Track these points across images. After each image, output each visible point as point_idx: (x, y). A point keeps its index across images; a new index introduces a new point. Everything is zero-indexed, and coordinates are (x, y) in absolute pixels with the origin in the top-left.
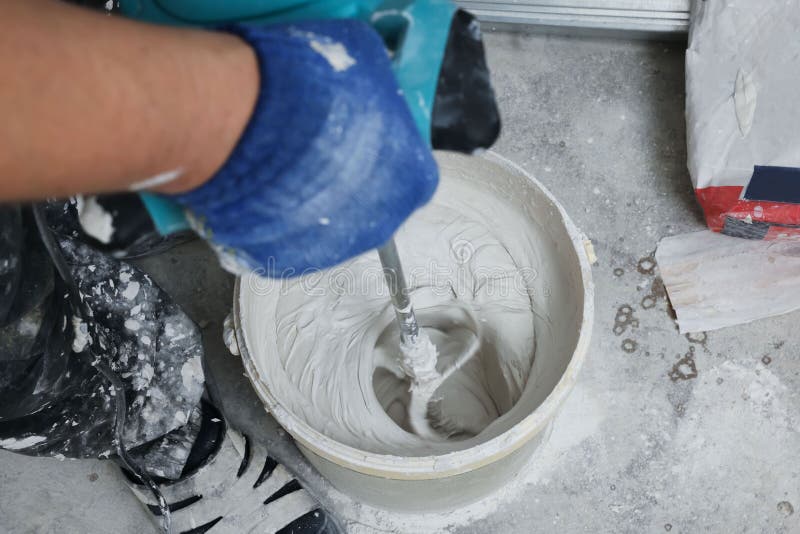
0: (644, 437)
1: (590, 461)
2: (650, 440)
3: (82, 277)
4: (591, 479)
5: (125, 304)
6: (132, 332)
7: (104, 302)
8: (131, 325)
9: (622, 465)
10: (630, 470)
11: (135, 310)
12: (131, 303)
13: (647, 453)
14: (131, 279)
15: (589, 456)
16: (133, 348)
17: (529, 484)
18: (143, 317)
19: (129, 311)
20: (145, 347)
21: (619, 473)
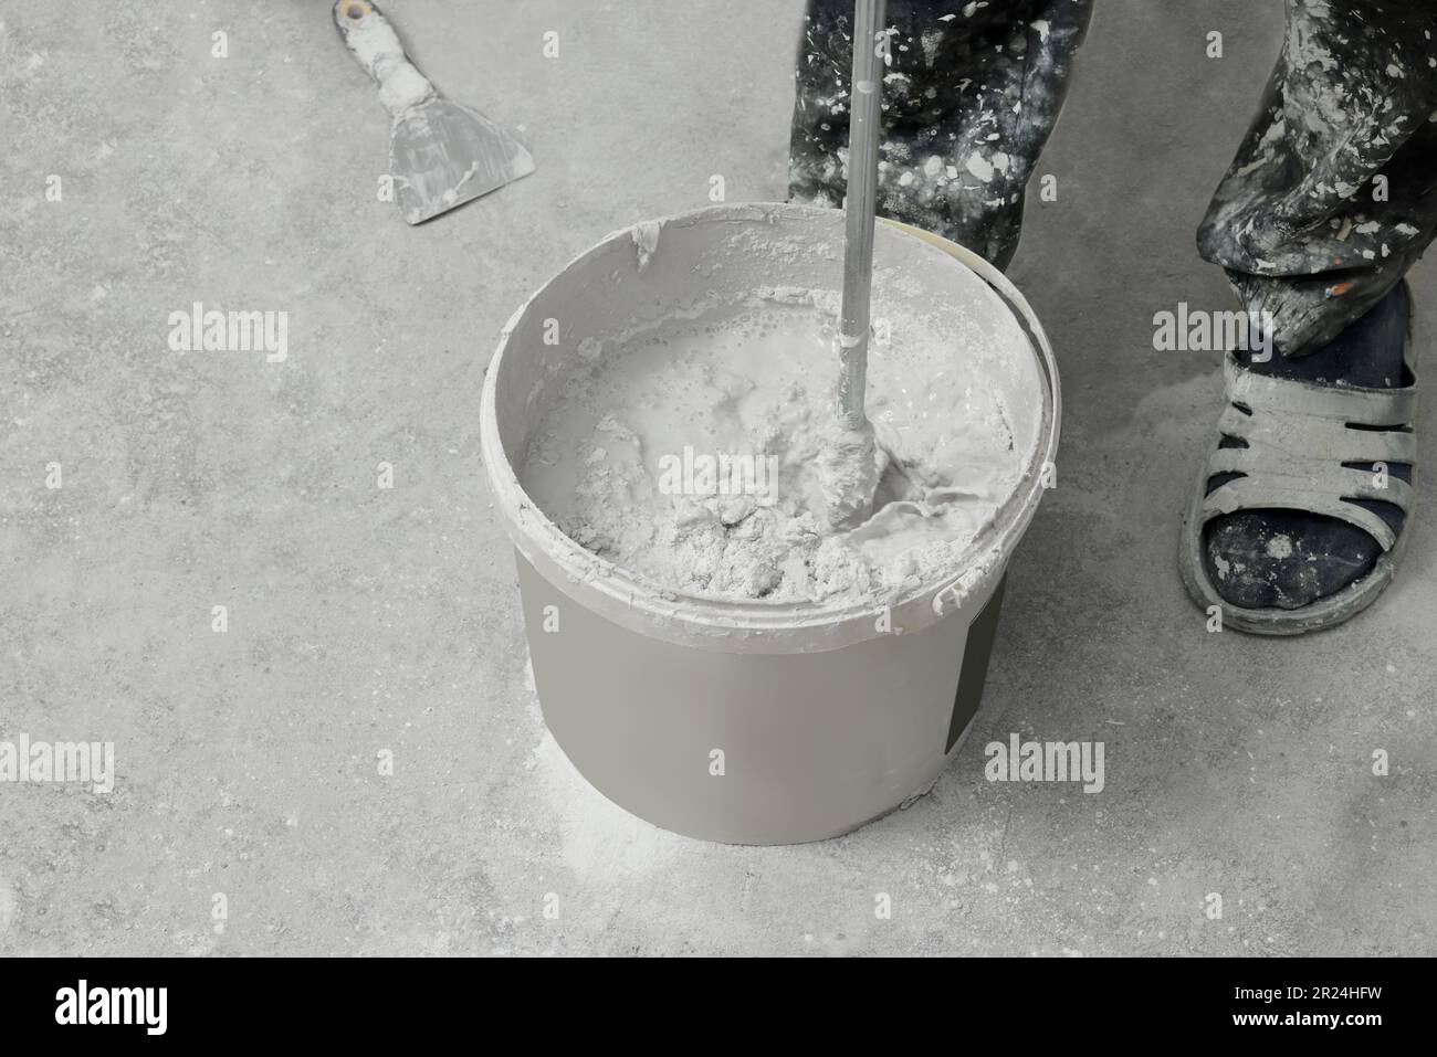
0: (518, 920)
1: (525, 833)
2: (508, 926)
3: (1007, 91)
4: (498, 822)
5: (963, 155)
6: (923, 165)
7: (969, 126)
8: (933, 164)
9: (493, 871)
10: (481, 878)
11: (952, 172)
12: (963, 164)
13: (491, 913)
14: (997, 171)
15: (534, 834)
16: (899, 158)
17: (539, 742)
18: (941, 182)
19: (953, 164)
20: (897, 175)
21: (485, 862)
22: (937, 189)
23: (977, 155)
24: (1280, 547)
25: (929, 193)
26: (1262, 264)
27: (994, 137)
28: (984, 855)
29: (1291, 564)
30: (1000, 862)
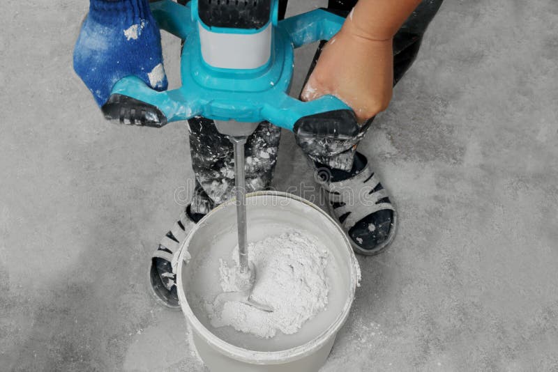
22: (254, 166)
23: (262, 152)
24: (372, 228)
25: (253, 169)
26: (332, 153)
27: (265, 145)
28: (364, 327)
29: (376, 231)
30: (369, 326)
